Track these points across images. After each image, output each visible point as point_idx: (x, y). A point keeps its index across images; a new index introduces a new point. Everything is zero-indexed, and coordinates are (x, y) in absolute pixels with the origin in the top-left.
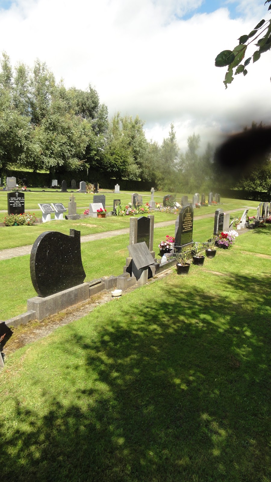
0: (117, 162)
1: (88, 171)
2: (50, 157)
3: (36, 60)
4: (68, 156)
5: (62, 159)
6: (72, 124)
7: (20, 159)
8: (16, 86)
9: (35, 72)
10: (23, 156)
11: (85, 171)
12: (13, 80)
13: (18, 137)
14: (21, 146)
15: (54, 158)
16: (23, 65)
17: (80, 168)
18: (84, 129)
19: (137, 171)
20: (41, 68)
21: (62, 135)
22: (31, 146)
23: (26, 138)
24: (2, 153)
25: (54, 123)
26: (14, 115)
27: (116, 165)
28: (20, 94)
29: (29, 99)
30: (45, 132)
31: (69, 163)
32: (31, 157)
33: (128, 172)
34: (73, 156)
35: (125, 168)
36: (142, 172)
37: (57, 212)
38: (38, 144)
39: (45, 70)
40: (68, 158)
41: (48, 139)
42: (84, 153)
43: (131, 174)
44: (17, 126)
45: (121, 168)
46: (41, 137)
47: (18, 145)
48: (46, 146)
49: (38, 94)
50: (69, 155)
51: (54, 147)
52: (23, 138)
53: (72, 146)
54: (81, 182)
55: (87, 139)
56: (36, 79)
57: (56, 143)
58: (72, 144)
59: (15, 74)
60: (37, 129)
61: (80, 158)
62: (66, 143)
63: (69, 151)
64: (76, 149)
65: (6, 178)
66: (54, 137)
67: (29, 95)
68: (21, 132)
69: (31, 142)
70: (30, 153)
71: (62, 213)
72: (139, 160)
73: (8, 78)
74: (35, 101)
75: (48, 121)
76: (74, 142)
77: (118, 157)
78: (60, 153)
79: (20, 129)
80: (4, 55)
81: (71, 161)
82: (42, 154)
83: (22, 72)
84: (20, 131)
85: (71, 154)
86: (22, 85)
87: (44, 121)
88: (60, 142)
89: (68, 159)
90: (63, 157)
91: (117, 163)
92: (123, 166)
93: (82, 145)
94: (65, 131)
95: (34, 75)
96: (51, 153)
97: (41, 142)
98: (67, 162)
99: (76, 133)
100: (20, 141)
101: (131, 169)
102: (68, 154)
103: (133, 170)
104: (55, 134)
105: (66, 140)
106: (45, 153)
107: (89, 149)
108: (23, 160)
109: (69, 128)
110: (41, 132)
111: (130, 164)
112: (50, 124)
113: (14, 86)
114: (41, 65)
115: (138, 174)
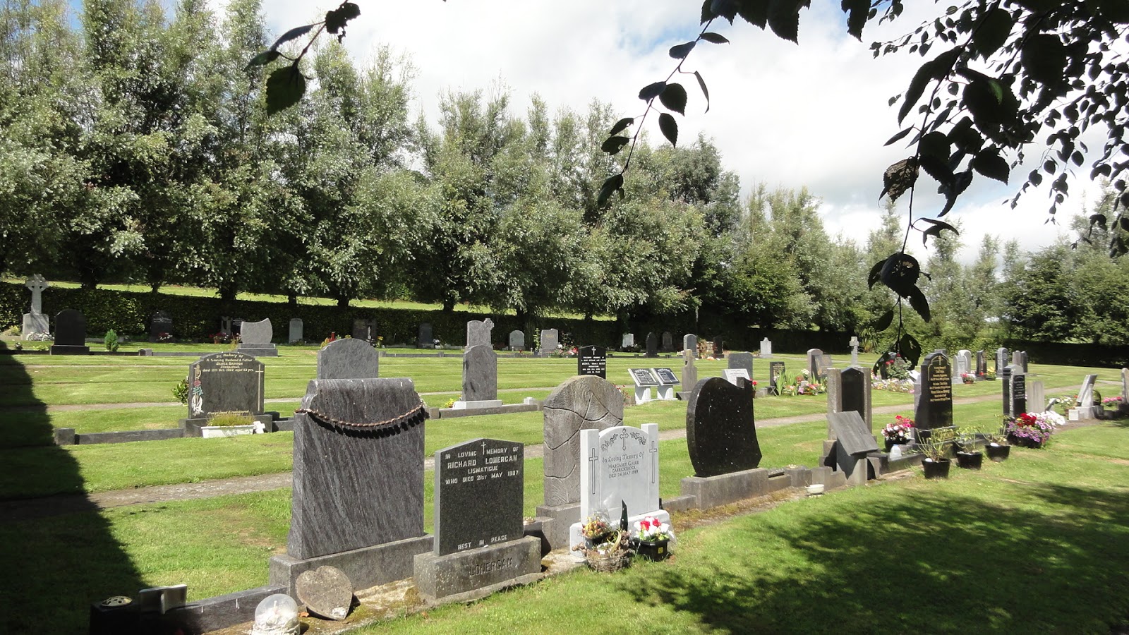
0: (762, 289)
1: (697, 312)
2: (621, 287)
3: (592, 102)
4: (656, 284)
5: (645, 291)
6: (663, 217)
7: (563, 294)
8: (555, 155)
9: (590, 125)
10: (568, 287)
11: (692, 311)
12: (550, 145)
13: (559, 251)
14: (565, 267)
15: (628, 288)
16: (570, 115)
17: (682, 308)
18: (689, 226)
19: (810, 307)
20: (602, 116)
21: (644, 241)
22: (585, 268)
23: (576, 251)
24: (529, 284)
25: (628, 218)
26: (553, 209)
27: (761, 296)
28: (564, 168)
29: (579, 175)
30: (610, 237)
31: (659, 297)
32: (583, 289)
33: (787, 311)
34: (667, 283)
35: (783, 303)
36: (822, 311)
37: (662, 384)
38: (598, 263)
39: (610, 119)
40: (657, 286)
41: (616, 251)
42: (690, 274)
43: (796, 315)
44: (557, 230)
45: (773, 302)
46: (603, 248)
47: (559, 267)
48: (612, 264)
49: (597, 166)
50: (659, 280)
51: (629, 266)
52: (570, 253)
53: (664, 263)
54: (686, 336)
55: (697, 246)
56: (592, 138)
57: (632, 258)
58: (665, 257)
59: (553, 133)
60: (595, 232)
61: (681, 287)
62: (653, 257)
63: (658, 272)
64: (672, 267)
65: (540, 332)
66: (628, 246)
67: (580, 170)
68: (564, 242)
69: (583, 258)
70: (581, 280)
71: (672, 386)
72: (812, 283)
73: (542, 142)
74: (590, 179)
75: (615, 216)
76: (669, 253)
77: (763, 279)
78: (640, 278)
79: (564, 236)
80: (535, 102)
81: (662, 292)
82: (604, 282)
83: (567, 129)
84: (564, 240)
85: (663, 279)
86: (568, 151)
87: (607, 216)
88: (640, 256)
89: (656, 290)
90: (647, 285)
91: (762, 292)
92: (776, 297)
93: (686, 258)
94: (649, 232)
95: (588, 130)
96: (622, 278)
97: (603, 258)
98: (655, 295)
99: (673, 234)
100: (563, 260)
101: (795, 304)
102: (656, 279)
103: (800, 307)
104: (630, 239)
105: (652, 250)
106: (611, 280)
107: (699, 266)
108: (567, 297)
109: (658, 226)
110: (603, 238)
111: (793, 294)
112: (621, 220)
113: (552, 155)
114: (602, 109)
115: (811, 314)
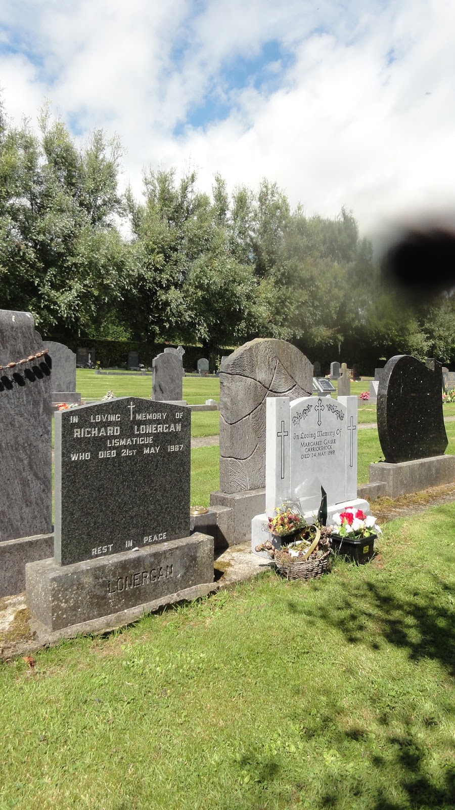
0: (390, 330)
1: (339, 346)
2: (282, 325)
3: (262, 181)
4: (310, 324)
5: (301, 328)
6: (315, 272)
7: (238, 330)
8: (233, 222)
9: (260, 200)
10: (243, 325)
11: (336, 346)
12: (229, 214)
13: (236, 297)
14: (240, 309)
15: (288, 327)
16: (245, 190)
17: (329, 342)
18: (335, 278)
19: (425, 344)
20: (269, 192)
21: (300, 290)
22: (254, 309)
23: (248, 297)
24: (213, 322)
25: (288, 272)
26: (230, 264)
27: (388, 335)
28: (240, 233)
29: (252, 239)
30: (275, 287)
31: (312, 334)
32: (254, 326)
33: (408, 346)
34: (318, 323)
35: (405, 340)
36: (434, 347)
37: (322, 391)
38: (265, 306)
39: (275, 195)
40: (310, 327)
41: (279, 298)
42: (335, 317)
43: (414, 350)
44: (234, 281)
45: (397, 340)
46: (269, 295)
47: (235, 309)
48: (276, 308)
49: (265, 232)
50: (312, 321)
51: (289, 309)
52: (243, 298)
53: (316, 308)
54: (332, 364)
55: (341, 294)
56: (261, 209)
57: (291, 303)
58: (317, 303)
59: (232, 205)
60: (263, 283)
61: (329, 326)
62: (308, 303)
63: (311, 314)
64: (322, 311)
65: (220, 358)
66: (288, 294)
67: (251, 233)
68: (240, 289)
69: (254, 303)
70: (253, 320)
71: (330, 393)
72: (427, 325)
73: (223, 211)
74: (260, 242)
75: (279, 271)
76: (320, 300)
77: (390, 322)
78: (298, 319)
79: (239, 285)
80: (218, 180)
81: (314, 330)
82: (270, 321)
83: (242, 201)
84: (239, 288)
85: (315, 320)
86: (243, 219)
87: (272, 271)
88: (298, 302)
89: (309, 329)
90: (303, 325)
91: (389, 332)
92: (400, 336)
93: (332, 304)
94: (304, 283)
95: (259, 203)
96: (284, 319)
97: (269, 303)
98: (308, 332)
99: (322, 285)
100: (239, 303)
101: (414, 341)
102: (309, 320)
103: (417, 343)
104: (290, 289)
105: (307, 297)
106: (275, 321)
107: (342, 312)
108: (242, 332)
109: (312, 279)
110: (269, 287)
111: (413, 334)
112: (283, 274)
113: (231, 222)
114: (270, 187)
115: (426, 349)
